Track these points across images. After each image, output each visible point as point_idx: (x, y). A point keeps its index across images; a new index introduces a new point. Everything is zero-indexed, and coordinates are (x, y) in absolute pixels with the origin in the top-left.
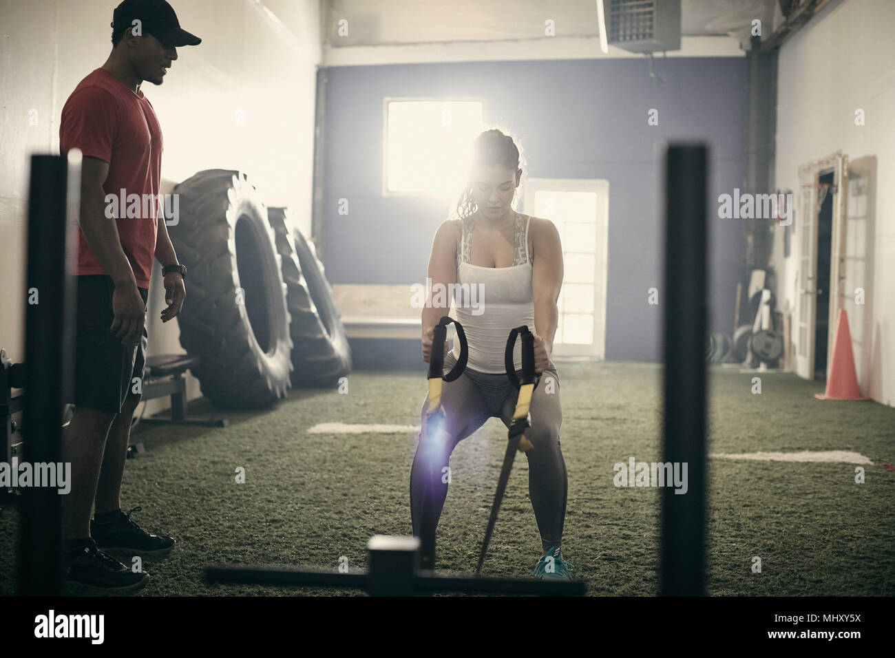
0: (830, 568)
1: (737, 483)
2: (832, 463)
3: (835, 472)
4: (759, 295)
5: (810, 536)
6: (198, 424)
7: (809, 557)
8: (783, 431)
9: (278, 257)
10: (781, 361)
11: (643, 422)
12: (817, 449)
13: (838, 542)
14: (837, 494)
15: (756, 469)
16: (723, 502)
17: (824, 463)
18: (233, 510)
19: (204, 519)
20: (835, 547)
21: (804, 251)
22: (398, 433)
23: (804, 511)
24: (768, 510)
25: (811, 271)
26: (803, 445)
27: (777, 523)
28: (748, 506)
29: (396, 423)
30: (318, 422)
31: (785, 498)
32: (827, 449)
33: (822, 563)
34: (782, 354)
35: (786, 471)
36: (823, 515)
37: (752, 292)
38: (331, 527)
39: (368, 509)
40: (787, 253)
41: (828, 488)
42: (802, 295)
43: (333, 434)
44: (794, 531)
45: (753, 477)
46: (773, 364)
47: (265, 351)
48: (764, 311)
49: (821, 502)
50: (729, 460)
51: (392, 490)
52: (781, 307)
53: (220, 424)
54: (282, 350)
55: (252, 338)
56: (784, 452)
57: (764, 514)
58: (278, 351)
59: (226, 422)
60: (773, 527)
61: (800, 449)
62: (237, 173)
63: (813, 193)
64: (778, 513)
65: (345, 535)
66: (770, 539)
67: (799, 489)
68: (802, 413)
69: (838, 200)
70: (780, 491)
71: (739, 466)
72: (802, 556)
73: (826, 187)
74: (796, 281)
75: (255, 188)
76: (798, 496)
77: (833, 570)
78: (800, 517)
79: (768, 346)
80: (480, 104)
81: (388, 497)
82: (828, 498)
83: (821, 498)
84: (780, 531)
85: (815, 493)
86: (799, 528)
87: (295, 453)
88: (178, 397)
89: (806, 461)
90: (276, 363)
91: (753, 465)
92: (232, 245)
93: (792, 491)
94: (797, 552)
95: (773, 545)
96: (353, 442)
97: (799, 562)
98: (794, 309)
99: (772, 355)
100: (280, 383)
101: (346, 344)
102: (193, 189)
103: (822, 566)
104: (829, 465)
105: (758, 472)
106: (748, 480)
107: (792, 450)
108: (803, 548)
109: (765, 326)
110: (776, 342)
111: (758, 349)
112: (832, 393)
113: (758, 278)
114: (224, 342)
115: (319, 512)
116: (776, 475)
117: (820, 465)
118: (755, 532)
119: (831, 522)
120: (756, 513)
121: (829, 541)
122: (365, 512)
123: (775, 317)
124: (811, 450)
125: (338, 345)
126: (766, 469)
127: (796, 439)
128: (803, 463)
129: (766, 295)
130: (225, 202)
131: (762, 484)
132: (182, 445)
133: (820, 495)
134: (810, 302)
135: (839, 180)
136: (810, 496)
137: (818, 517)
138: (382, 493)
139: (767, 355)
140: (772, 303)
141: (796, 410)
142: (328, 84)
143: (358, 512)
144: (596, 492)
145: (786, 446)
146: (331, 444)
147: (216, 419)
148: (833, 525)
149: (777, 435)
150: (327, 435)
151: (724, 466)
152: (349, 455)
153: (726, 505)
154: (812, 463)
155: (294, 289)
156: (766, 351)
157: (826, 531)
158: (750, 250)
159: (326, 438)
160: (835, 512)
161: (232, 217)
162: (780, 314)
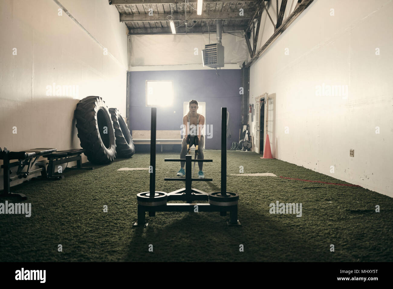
0: (266, 210)
1: (239, 183)
2: (266, 176)
3: (267, 179)
4: (245, 131)
5: (260, 200)
6: (85, 169)
7: (259, 207)
8: (252, 167)
9: (112, 122)
10: (251, 149)
11: (213, 165)
12: (261, 172)
13: (268, 201)
14: (267, 186)
15: (244, 178)
16: (234, 189)
17: (263, 176)
18: (83, 196)
19: (72, 199)
20: (267, 203)
21: (257, 120)
22: (144, 170)
23: (258, 191)
24: (247, 191)
25: (259, 125)
26: (257, 171)
27: (250, 195)
28: (241, 190)
29: (144, 167)
30: (121, 167)
31: (252, 187)
32: (264, 172)
33: (264, 209)
34: (251, 147)
35: (253, 179)
36: (264, 192)
37: (243, 131)
38: (113, 201)
39: (127, 194)
40: (252, 121)
41: (265, 184)
42: (256, 131)
43: (124, 171)
44: (255, 198)
45: (243, 181)
46: (249, 150)
47: (107, 148)
48: (247, 136)
49: (263, 188)
50: (236, 176)
51: (136, 188)
52: (251, 135)
53: (92, 169)
54: (113, 147)
55: (102, 144)
56: (252, 173)
57: (246, 193)
58: (111, 148)
59: (93, 168)
60: (249, 197)
61: (256, 172)
62: (98, 97)
63: (259, 104)
64: (250, 192)
65: (116, 203)
66: (248, 201)
67: (256, 184)
68: (257, 162)
69: (266, 105)
70: (251, 185)
71: (239, 178)
72: (257, 206)
73: (263, 102)
74: (255, 128)
75: (104, 102)
76: (256, 186)
77: (267, 211)
78: (257, 193)
79: (248, 145)
80: (171, 82)
81: (134, 190)
82: (265, 187)
83: (262, 187)
84: (251, 198)
85: (261, 185)
86: (256, 197)
87: (111, 177)
88: (79, 161)
89: (258, 176)
90: (111, 151)
91: (243, 177)
92: (96, 118)
93: (254, 185)
94: (256, 205)
95: (248, 203)
96: (129, 173)
97: (257, 208)
98: (254, 135)
99: (249, 147)
100: (112, 157)
101: (134, 146)
102: (85, 101)
103: (264, 210)
104: (265, 177)
105: (245, 179)
106: (242, 182)
107: (254, 173)
108: (258, 204)
109: (247, 140)
110: (250, 144)
111: (245, 146)
112: (265, 157)
113: (245, 127)
114: (94, 145)
115: (111, 196)
116: (250, 180)
117: (262, 177)
118: (243, 198)
119: (266, 195)
120: (244, 192)
121: (265, 201)
122: (125, 195)
123: (249, 137)
124: (259, 173)
125: (131, 146)
126: (247, 178)
127: (255, 170)
128: (257, 177)
129: (247, 132)
130: (94, 105)
131: (246, 183)
132: (77, 176)
133: (263, 186)
134: (259, 133)
135: (266, 100)
136: (260, 186)
137: (262, 193)
138: (133, 189)
139: (248, 147)
140: (249, 134)
141: (255, 162)
142: (130, 76)
143: (123, 195)
144: (197, 186)
145: (252, 172)
146: (123, 174)
147: (91, 168)
148: (266, 196)
149: (250, 168)
150: (122, 171)
151: (235, 178)
152: (127, 177)
153: (235, 190)
154: (260, 176)
155: (117, 131)
156: (247, 146)
157: (264, 198)
158: (243, 120)
159: (122, 172)
160: (267, 191)
161: (96, 110)
162: (251, 136)
